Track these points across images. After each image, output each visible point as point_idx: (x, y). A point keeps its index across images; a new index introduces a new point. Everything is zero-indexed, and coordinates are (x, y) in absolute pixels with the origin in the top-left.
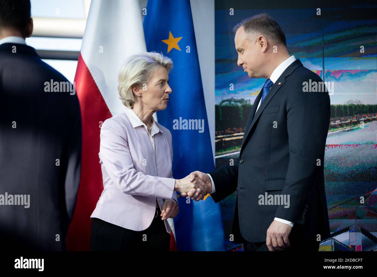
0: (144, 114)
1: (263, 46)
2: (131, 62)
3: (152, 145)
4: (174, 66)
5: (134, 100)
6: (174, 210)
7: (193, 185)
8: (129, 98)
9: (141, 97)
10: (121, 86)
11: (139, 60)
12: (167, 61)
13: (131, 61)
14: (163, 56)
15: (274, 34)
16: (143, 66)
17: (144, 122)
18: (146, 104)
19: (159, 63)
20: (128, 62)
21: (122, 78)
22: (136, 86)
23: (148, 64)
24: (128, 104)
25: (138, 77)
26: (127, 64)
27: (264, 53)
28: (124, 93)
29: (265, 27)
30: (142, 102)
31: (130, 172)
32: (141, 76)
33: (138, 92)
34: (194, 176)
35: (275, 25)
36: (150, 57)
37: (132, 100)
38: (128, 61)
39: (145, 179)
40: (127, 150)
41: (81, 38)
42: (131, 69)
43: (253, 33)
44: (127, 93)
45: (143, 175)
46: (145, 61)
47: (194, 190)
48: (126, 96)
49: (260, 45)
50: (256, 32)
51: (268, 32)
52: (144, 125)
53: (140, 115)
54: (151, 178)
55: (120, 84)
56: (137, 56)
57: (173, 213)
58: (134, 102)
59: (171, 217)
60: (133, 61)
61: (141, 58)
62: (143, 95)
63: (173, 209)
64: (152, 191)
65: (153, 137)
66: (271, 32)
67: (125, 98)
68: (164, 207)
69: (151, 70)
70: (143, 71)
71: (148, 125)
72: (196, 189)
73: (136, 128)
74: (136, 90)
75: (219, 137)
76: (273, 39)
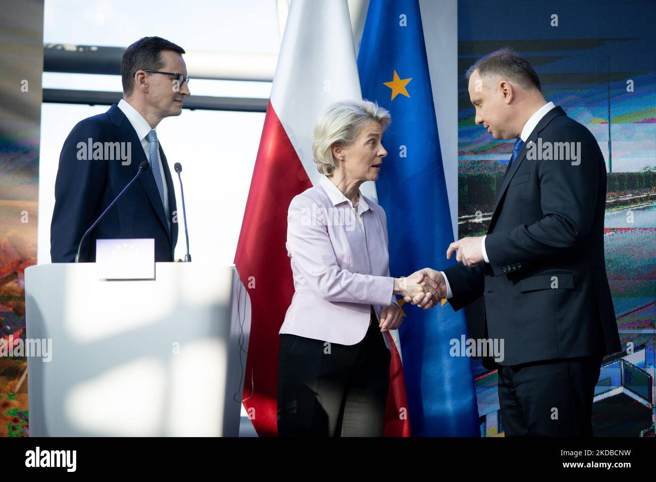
0: (347, 183)
1: (507, 96)
2: (333, 112)
3: (361, 228)
4: (392, 121)
5: (333, 164)
6: (398, 318)
7: (420, 288)
8: (328, 162)
9: (343, 161)
10: (317, 144)
11: (343, 111)
12: (383, 114)
13: (332, 110)
14: (377, 107)
15: (520, 76)
16: (349, 118)
17: (346, 196)
18: (349, 171)
19: (371, 116)
20: (329, 112)
21: (320, 133)
22: (338, 145)
23: (357, 116)
24: (325, 169)
25: (341, 133)
26: (327, 114)
27: (509, 105)
28: (320, 155)
29: (507, 67)
30: (344, 168)
31: (331, 271)
32: (344, 132)
33: (339, 155)
34: (422, 276)
35: (521, 63)
36: (359, 107)
37: (331, 165)
38: (329, 110)
39: (353, 279)
40: (326, 238)
41: (271, 81)
42: (332, 122)
43: (491, 77)
44: (325, 154)
45: (350, 274)
46: (353, 112)
47: (422, 294)
48: (324, 160)
49: (503, 95)
50: (494, 75)
51: (511, 74)
52: (348, 200)
53: (341, 186)
54: (361, 278)
55: (316, 141)
56: (341, 104)
57: (396, 322)
58: (334, 168)
59: (393, 328)
60: (336, 110)
61: (348, 108)
62: (347, 159)
63: (396, 316)
64: (364, 296)
65: (360, 216)
66: (515, 72)
67: (321, 161)
68: (383, 315)
69: (360, 125)
70: (348, 126)
71: (353, 200)
72: (425, 294)
73: (338, 206)
74: (338, 151)
75: (463, 217)
76: (519, 83)
